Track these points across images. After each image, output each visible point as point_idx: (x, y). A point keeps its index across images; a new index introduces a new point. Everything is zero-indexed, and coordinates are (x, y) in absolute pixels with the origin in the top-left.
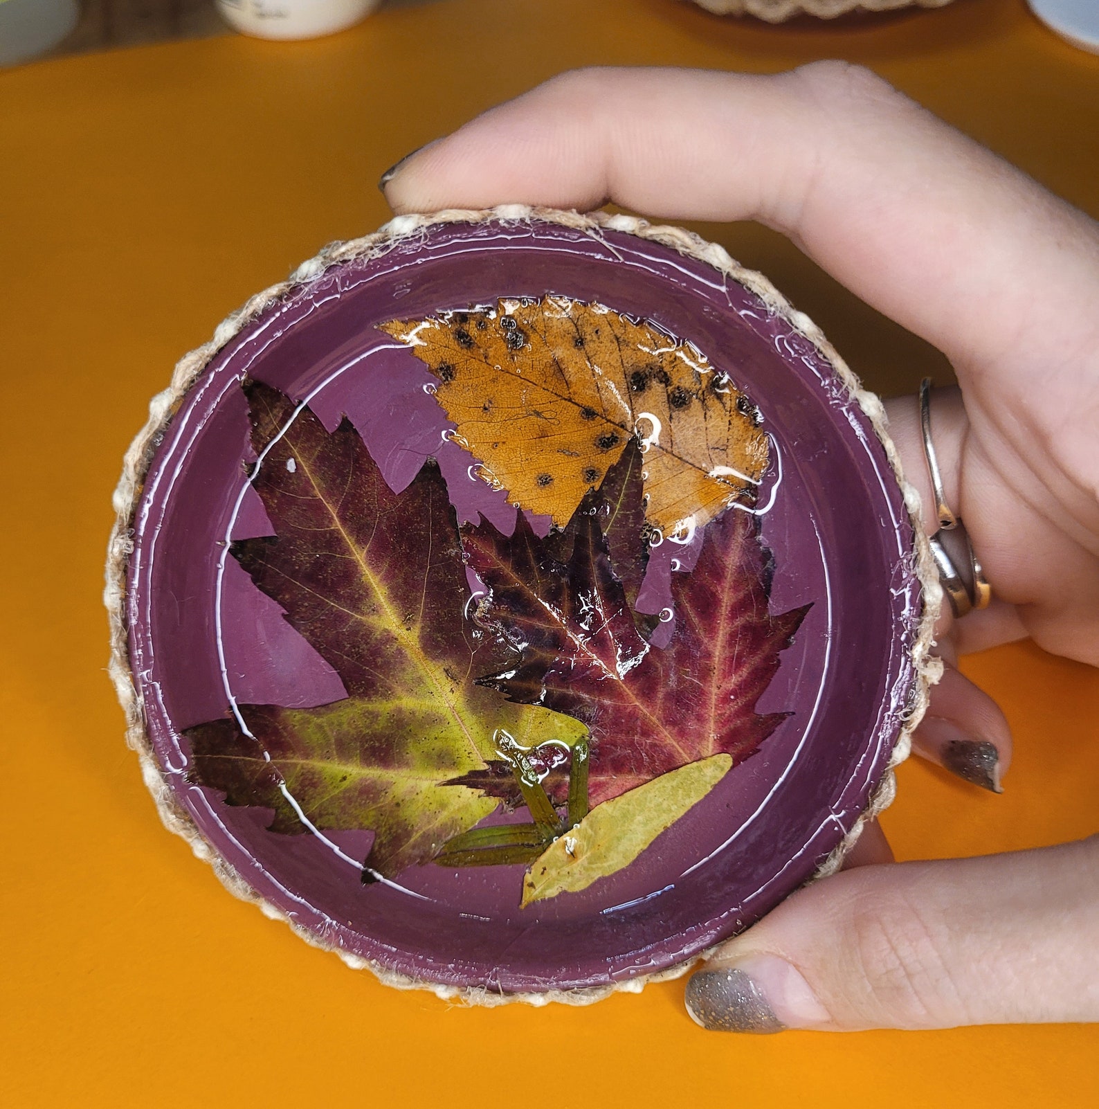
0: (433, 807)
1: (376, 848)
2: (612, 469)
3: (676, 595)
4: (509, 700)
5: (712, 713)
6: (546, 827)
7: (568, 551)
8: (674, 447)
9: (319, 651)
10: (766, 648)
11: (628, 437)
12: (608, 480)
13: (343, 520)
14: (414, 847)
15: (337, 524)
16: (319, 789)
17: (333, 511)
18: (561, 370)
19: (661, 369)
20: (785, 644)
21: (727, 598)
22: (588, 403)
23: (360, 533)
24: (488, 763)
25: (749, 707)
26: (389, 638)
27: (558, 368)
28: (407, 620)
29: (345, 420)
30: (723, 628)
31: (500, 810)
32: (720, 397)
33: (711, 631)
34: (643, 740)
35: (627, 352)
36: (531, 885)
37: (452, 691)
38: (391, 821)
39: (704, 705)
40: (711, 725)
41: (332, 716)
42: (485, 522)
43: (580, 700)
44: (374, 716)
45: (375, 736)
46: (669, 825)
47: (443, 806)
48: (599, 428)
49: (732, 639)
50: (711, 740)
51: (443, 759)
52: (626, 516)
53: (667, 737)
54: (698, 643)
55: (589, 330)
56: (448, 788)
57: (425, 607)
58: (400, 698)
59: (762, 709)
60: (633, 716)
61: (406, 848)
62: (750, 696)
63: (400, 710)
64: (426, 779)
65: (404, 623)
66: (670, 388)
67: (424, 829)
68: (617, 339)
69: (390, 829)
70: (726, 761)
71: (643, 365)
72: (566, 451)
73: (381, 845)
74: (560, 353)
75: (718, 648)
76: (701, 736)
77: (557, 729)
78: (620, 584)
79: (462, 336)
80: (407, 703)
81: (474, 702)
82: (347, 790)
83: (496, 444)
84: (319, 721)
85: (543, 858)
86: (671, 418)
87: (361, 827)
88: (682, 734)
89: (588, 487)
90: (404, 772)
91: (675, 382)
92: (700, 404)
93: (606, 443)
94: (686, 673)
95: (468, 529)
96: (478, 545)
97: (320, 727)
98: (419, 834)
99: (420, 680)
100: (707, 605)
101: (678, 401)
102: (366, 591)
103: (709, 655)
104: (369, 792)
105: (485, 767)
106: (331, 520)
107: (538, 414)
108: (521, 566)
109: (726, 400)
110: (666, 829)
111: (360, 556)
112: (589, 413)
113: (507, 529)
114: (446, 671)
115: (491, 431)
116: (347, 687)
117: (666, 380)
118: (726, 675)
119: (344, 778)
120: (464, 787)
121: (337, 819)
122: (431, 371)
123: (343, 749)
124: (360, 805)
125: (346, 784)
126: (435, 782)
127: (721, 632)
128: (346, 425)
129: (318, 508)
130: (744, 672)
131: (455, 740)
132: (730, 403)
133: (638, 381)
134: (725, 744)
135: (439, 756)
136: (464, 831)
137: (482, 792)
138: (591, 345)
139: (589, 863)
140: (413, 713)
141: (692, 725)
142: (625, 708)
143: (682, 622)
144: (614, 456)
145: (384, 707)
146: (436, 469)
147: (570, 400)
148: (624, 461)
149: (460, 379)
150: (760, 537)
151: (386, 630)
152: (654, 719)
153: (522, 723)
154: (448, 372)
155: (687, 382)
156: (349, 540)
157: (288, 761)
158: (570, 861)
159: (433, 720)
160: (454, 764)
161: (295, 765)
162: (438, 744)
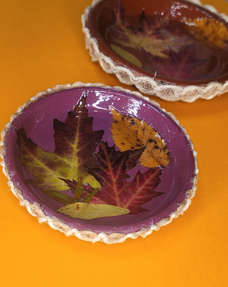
0: (53, 182)
1: (33, 180)
2: (137, 149)
3: (137, 175)
4: (88, 172)
5: (130, 201)
6: (76, 200)
7: (120, 155)
8: (151, 153)
9: (55, 143)
10: (150, 195)
11: (143, 146)
12: (135, 150)
13: (80, 128)
14: (41, 186)
15: (78, 128)
16: (31, 163)
17: (79, 126)
18: (137, 132)
19: (156, 141)
20: (155, 197)
21: (147, 182)
22: (139, 138)
23: (81, 131)
24: (73, 180)
25: (140, 204)
26: (72, 148)
27: (137, 131)
28: (78, 148)
29: (93, 117)
30: (143, 187)
31: (68, 191)
32: (164, 151)
33: (140, 186)
34: (112, 196)
35: (151, 135)
36: (62, 210)
37: (77, 164)
38: (41, 178)
39: (130, 198)
40: (129, 203)
41: (47, 153)
42: (107, 143)
43: (103, 180)
44: (56, 158)
45: (53, 162)
46: (106, 216)
47: (56, 182)
48: (138, 143)
49: (144, 190)
50: (127, 205)
51: (64, 174)
52: (135, 157)
53: (117, 200)
54: (136, 186)
55: (146, 129)
56: (60, 180)
57: (84, 148)
58: (64, 159)
59: (143, 206)
60: (113, 190)
61: (40, 185)
62: (141, 202)
63: (62, 160)
64: (56, 175)
65: (77, 148)
66: (156, 145)
67: (47, 184)
68: (151, 132)
69: (39, 179)
70: (128, 211)
71: (153, 139)
72: (130, 142)
73: (34, 180)
74: (139, 130)
75: (140, 189)
76: (125, 204)
77: (94, 183)
78: (127, 166)
79: (123, 118)
80: (65, 160)
81: (80, 168)
82: (37, 167)
83: (118, 134)
84: (44, 153)
85: (70, 205)
86: (153, 149)
87: (33, 175)
88: (121, 201)
89: (130, 149)
90: (53, 171)
91: (157, 144)
92: (160, 150)
93: (138, 145)
94: (130, 190)
95: (102, 142)
96: (103, 145)
97: (43, 154)
98: (45, 184)
99: (72, 158)
100: (142, 181)
101: (156, 147)
102: (74, 139)
103: (137, 190)
104: (42, 170)
105: (72, 180)
106: (77, 127)
107: (128, 135)
108: (109, 152)
109: (166, 152)
110: (104, 217)
111: (78, 134)
112: (138, 140)
113: (110, 146)
114: (79, 160)
115: (118, 132)
116: (55, 151)
117: (156, 143)
118: (138, 195)
119: (39, 165)
120: (64, 181)
121: (30, 170)
122: (114, 120)
123: (43, 160)
124: (37, 171)
125: (38, 166)
126: (58, 177)
127: (142, 187)
128: (92, 118)
129: (76, 124)
130: (143, 197)
131: (70, 172)
132: (166, 153)
133: (151, 141)
134: (129, 208)
135: (63, 173)
136: (56, 190)
137: (67, 184)
138: (145, 131)
139: (80, 213)
140: (65, 162)
141: (125, 200)
142: (112, 188)
143: (135, 180)
144: (139, 148)
145: (59, 158)
146: (104, 131)
147: (136, 137)
148: (140, 149)
149: (118, 124)
150: (160, 176)
151: (72, 147)
152: (117, 194)
153: (87, 177)
154: (116, 122)
155: (160, 146)
156: (78, 131)
157: (30, 154)
158: (76, 210)
159: (68, 166)
160: (65, 176)
161: (31, 156)
162: (65, 171)
